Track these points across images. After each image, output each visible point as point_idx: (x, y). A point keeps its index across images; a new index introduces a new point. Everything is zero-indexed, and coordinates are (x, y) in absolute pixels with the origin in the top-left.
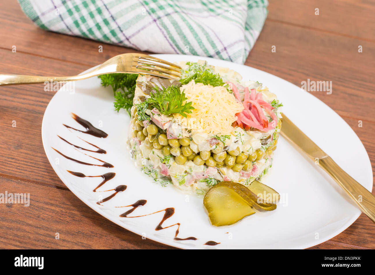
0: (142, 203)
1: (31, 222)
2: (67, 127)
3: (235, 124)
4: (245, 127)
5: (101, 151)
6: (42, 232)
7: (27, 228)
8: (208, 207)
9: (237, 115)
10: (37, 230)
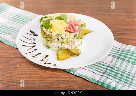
0: (40, 53)
1: (27, 69)
2: (27, 33)
3: (66, 31)
4: (69, 31)
5: (35, 40)
6: (31, 71)
7: (27, 71)
8: (57, 55)
9: (67, 28)
10: (30, 71)
